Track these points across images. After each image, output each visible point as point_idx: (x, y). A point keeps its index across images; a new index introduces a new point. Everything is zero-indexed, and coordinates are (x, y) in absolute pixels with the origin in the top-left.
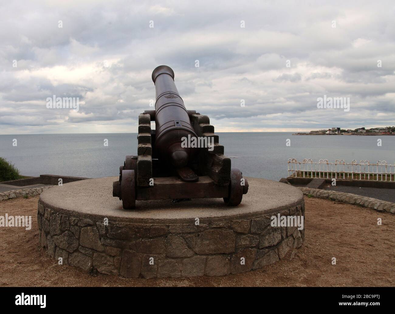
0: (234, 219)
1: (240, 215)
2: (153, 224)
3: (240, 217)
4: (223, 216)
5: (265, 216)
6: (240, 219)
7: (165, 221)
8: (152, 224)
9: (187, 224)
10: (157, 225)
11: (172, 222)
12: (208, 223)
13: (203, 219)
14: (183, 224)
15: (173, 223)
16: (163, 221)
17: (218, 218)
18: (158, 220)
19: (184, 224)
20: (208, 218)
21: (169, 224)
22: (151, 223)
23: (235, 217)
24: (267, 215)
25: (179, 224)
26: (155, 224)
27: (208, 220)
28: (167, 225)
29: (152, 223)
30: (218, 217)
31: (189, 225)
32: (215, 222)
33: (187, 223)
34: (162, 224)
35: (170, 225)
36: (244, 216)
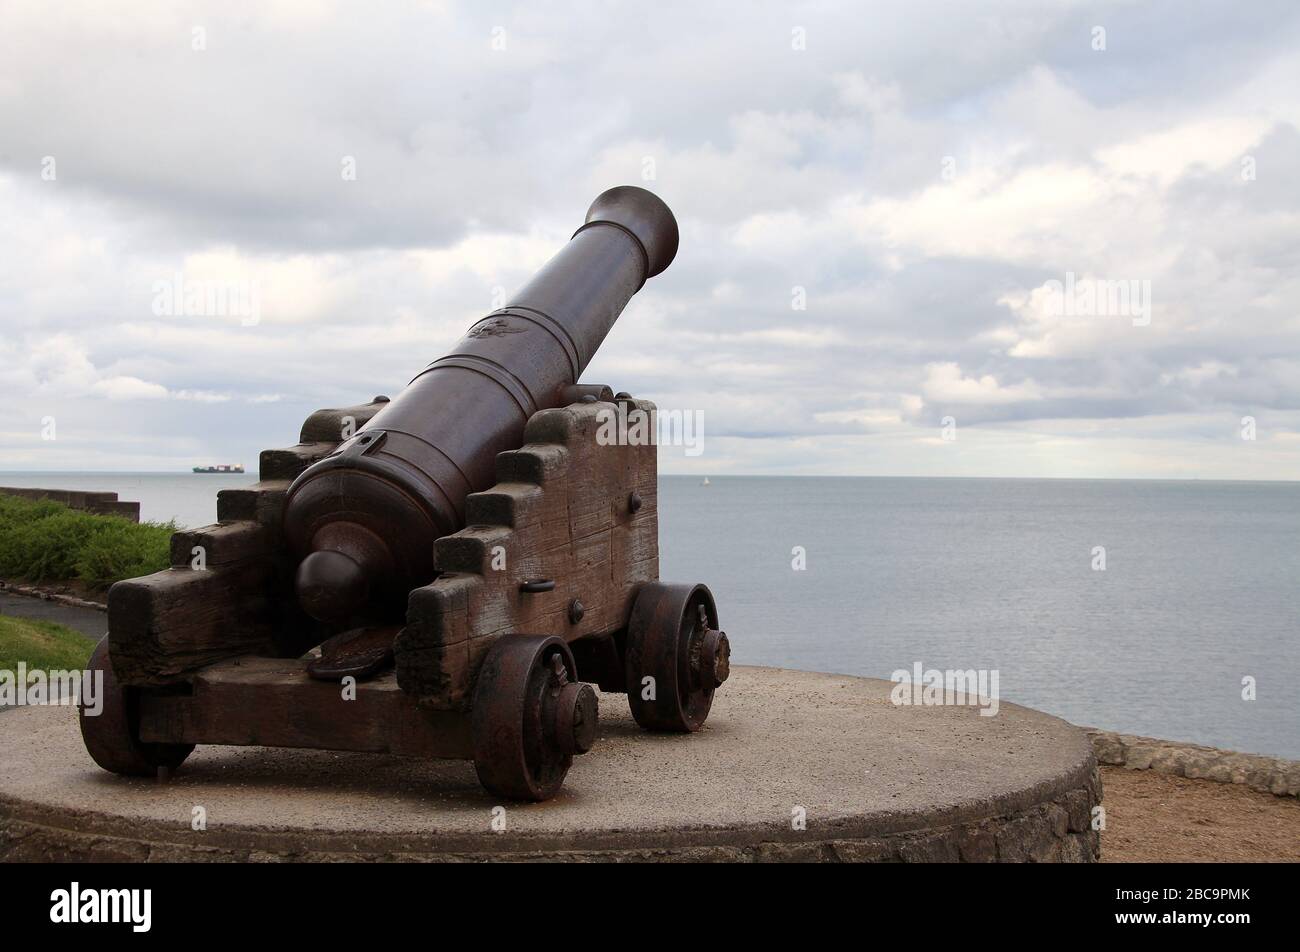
0: (403, 849)
1: (435, 832)
2: (102, 836)
3: (433, 842)
4: (354, 832)
5: (571, 855)
6: (431, 855)
7: (140, 829)
8: (96, 836)
9: (209, 849)
10: (110, 842)
11: (159, 835)
12: (284, 853)
13: (267, 835)
14: (195, 845)
15: (165, 837)
16: (134, 825)
17: (329, 837)
18: (117, 823)
19: (200, 847)
20: (288, 830)
21: (151, 839)
22: (99, 830)
23: (408, 841)
24: (582, 852)
25: (182, 846)
26: (107, 838)
27: (287, 841)
28: (144, 842)
29: (97, 833)
30: (331, 833)
31: (214, 852)
32: (314, 853)
33: (209, 844)
34: (128, 840)
35: (152, 843)
36: (457, 841)
